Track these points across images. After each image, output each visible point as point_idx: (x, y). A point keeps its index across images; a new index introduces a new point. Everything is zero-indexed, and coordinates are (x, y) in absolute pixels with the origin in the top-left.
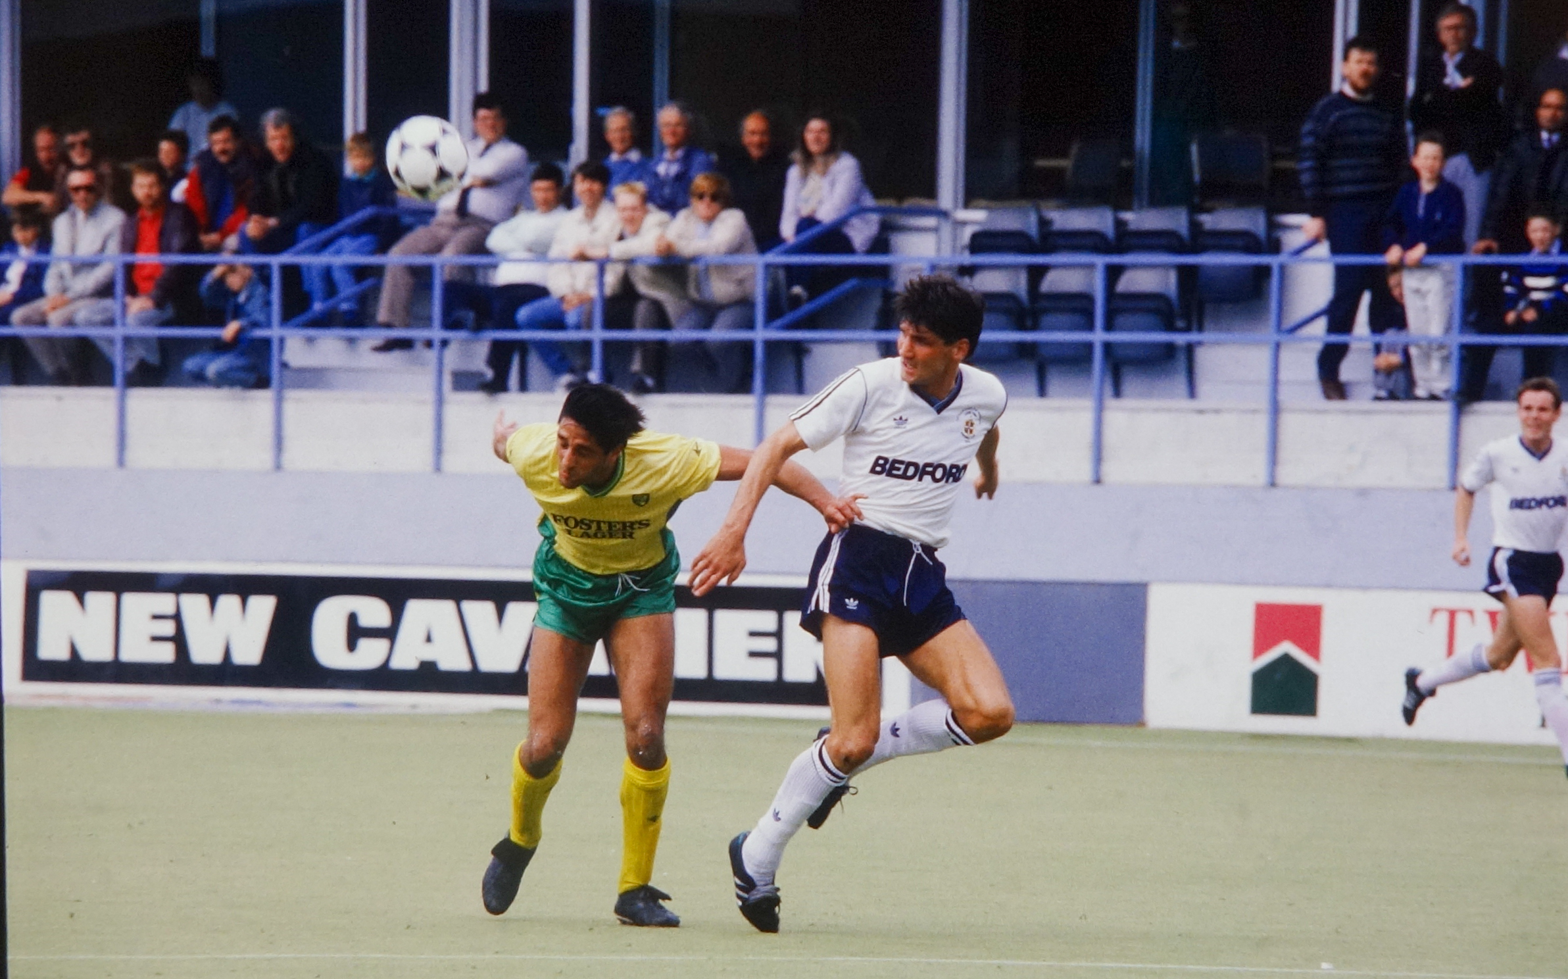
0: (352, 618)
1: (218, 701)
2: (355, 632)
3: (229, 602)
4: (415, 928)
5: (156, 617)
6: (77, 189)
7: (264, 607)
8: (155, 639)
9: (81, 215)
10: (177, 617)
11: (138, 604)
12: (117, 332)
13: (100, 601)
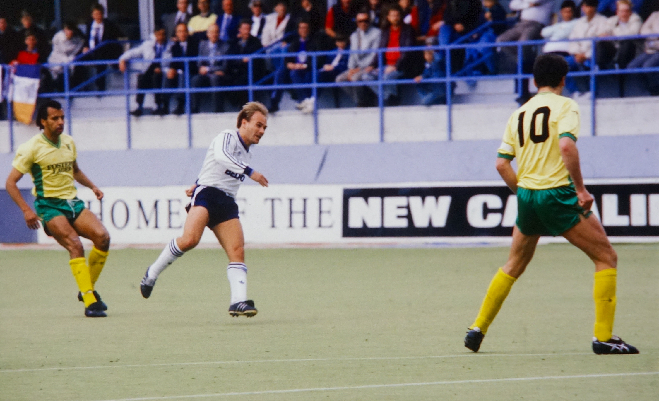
0: (485, 205)
1: (427, 244)
2: (486, 211)
3: (430, 200)
4: (516, 343)
5: (399, 207)
6: (361, 21)
7: (446, 201)
8: (399, 217)
9: (362, 33)
10: (408, 207)
11: (391, 202)
12: (380, 83)
13: (375, 201)
